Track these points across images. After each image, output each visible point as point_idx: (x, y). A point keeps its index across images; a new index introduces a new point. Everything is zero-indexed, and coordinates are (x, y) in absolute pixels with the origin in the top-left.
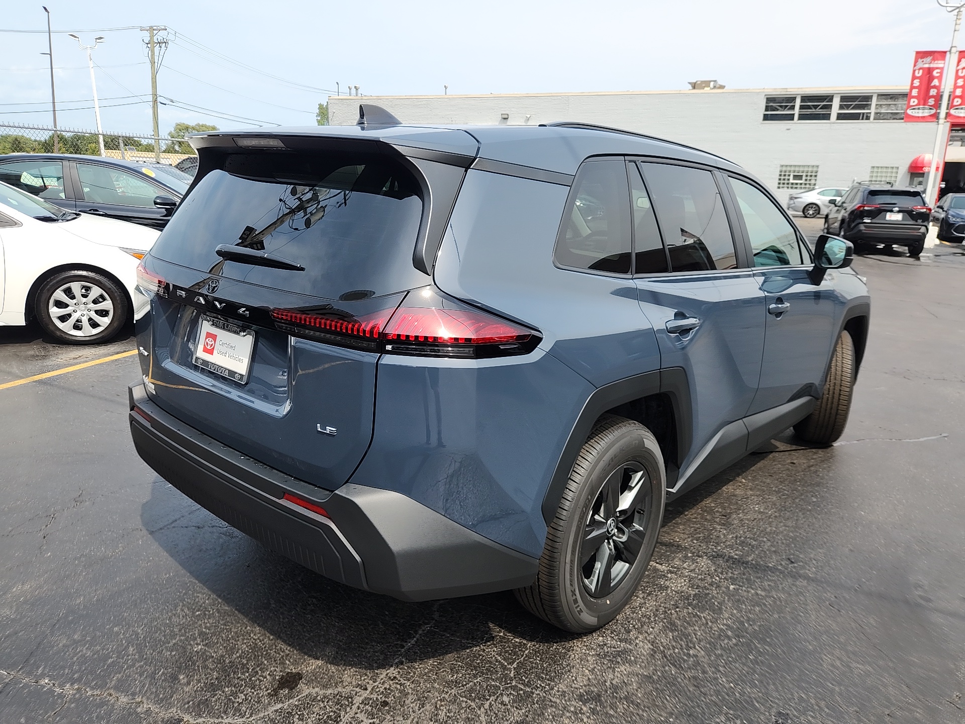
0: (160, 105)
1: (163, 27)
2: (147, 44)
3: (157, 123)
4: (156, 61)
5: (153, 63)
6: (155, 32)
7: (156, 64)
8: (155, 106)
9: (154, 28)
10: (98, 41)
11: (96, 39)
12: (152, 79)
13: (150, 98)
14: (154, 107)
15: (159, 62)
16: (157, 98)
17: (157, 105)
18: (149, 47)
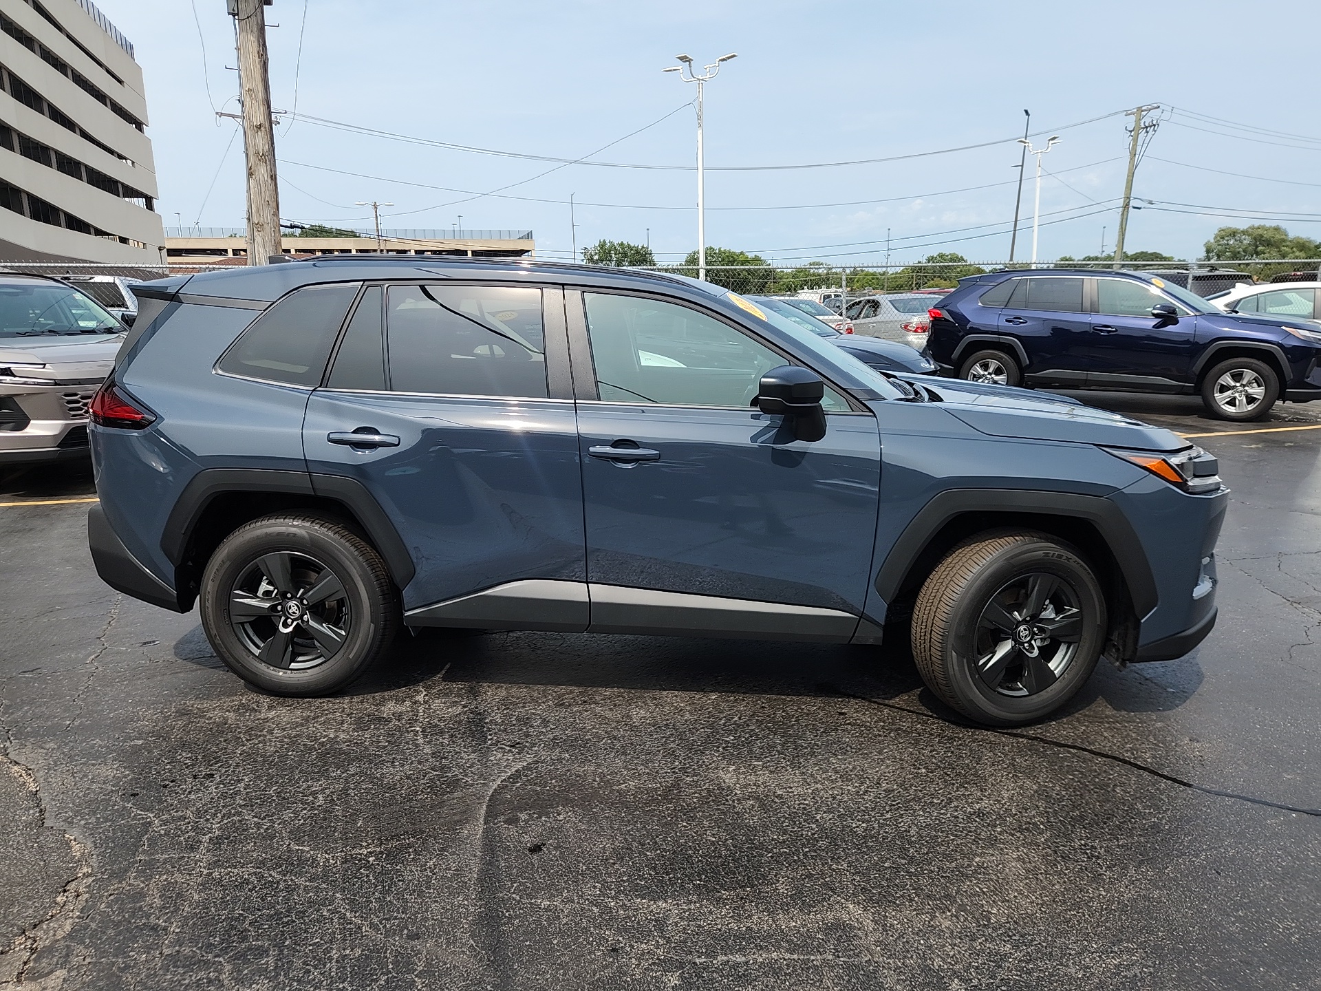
0: (1131, 209)
1: (1155, 105)
2: (1131, 131)
3: (1123, 235)
4: (1138, 153)
5: (1133, 154)
6: (1144, 113)
7: (1137, 156)
8: (1125, 213)
9: (1143, 108)
10: (1051, 142)
11: (1049, 140)
12: (1128, 176)
13: (1121, 202)
14: (1123, 214)
15: (1141, 154)
16: (1129, 202)
17: (1128, 212)
18: (1132, 136)
